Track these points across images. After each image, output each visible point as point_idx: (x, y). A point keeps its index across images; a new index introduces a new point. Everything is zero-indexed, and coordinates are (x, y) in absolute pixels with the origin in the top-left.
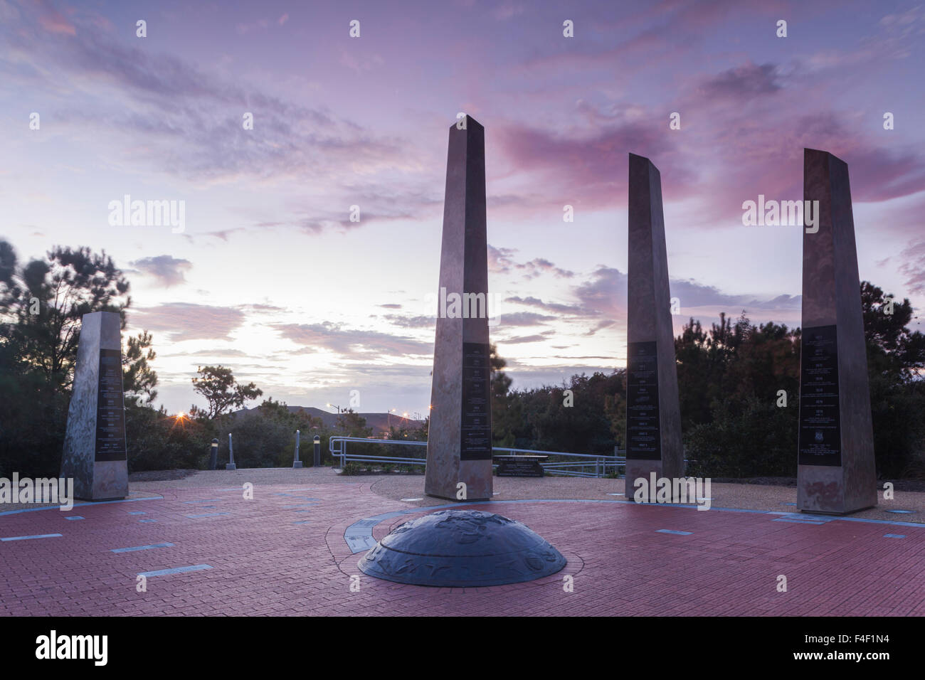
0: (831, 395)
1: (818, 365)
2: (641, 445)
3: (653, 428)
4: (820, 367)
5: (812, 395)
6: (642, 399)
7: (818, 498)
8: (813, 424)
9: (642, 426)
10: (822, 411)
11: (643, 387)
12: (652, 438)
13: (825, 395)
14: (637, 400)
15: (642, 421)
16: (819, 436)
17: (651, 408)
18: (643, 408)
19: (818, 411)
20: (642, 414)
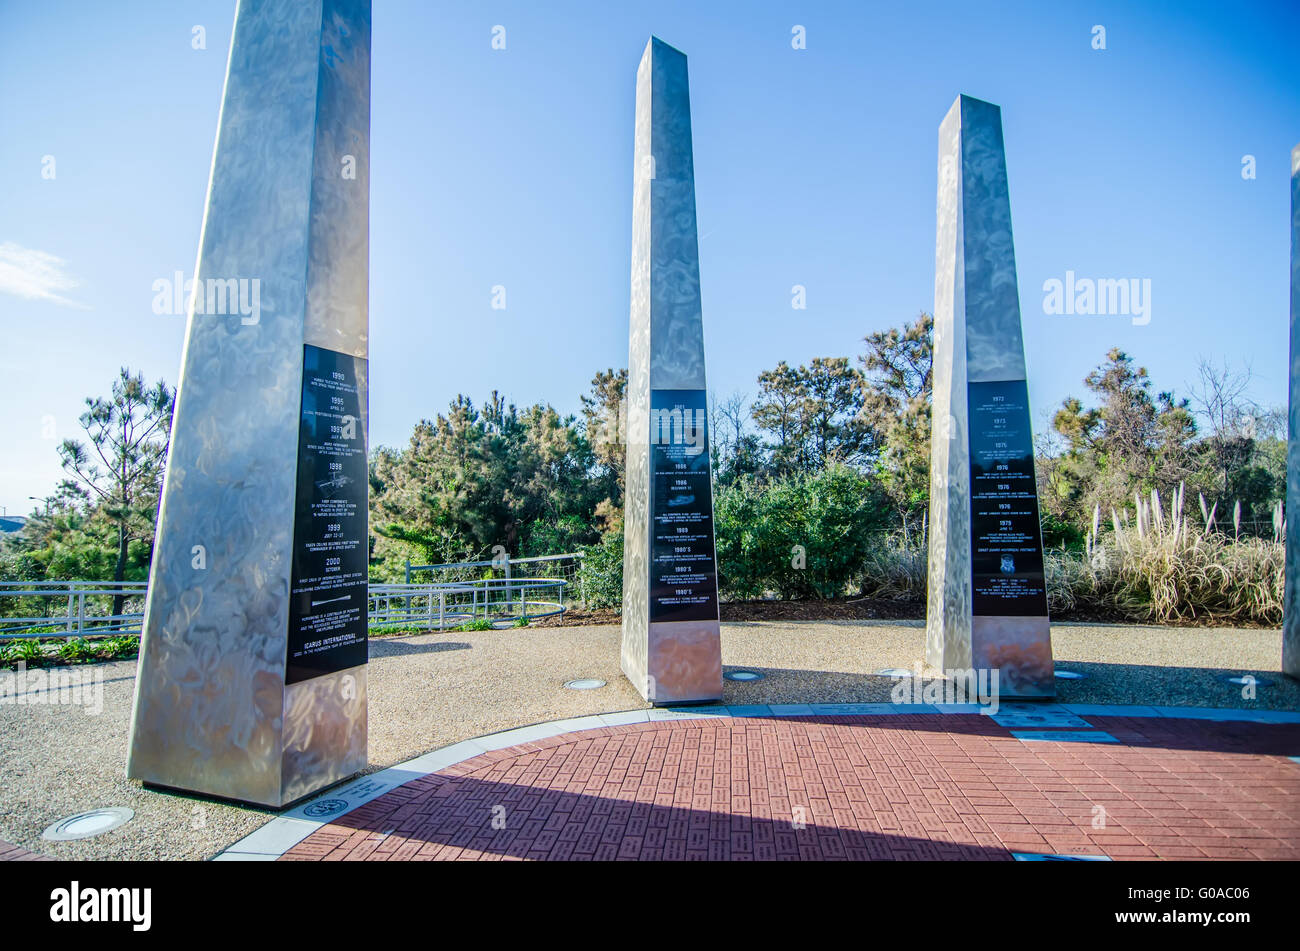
0: (1024, 495)
1: (998, 445)
2: (678, 592)
3: (702, 557)
4: (1003, 449)
5: (992, 495)
6: (680, 500)
7: (1010, 672)
8: (995, 545)
9: (680, 554)
10: (1010, 523)
11: (682, 477)
12: (702, 577)
13: (1014, 495)
14: (672, 503)
15: (681, 544)
16: (1007, 565)
17: (696, 517)
18: (680, 517)
19: (1003, 523)
20: (680, 530)
